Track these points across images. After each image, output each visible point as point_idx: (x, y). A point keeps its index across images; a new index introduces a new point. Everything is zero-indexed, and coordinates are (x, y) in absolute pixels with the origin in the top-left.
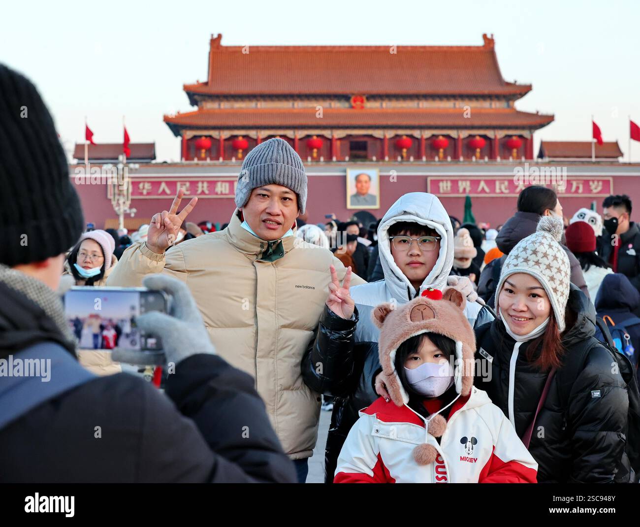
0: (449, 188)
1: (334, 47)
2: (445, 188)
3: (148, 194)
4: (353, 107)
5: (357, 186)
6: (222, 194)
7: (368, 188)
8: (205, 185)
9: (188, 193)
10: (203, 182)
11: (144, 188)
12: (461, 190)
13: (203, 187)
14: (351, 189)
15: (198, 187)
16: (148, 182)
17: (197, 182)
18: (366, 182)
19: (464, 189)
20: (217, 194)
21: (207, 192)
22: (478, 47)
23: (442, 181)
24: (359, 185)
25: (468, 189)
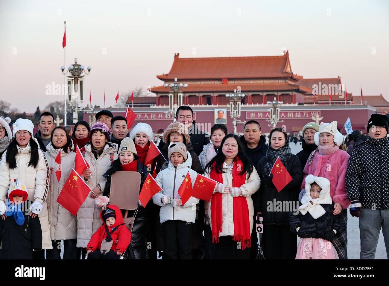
0: (254, 116)
1: (223, 58)
2: (253, 116)
3: (140, 118)
4: (223, 83)
5: (218, 115)
6: (167, 119)
7: (222, 116)
8: (161, 115)
9: (155, 118)
10: (160, 114)
11: (139, 116)
12: (259, 117)
13: (160, 116)
14: (216, 117)
15: (159, 116)
16: (140, 114)
17: (159, 114)
18: (222, 114)
19: (260, 116)
20: (166, 119)
21: (162, 118)
22: (282, 56)
23: (252, 113)
24: (219, 115)
25: (261, 117)
